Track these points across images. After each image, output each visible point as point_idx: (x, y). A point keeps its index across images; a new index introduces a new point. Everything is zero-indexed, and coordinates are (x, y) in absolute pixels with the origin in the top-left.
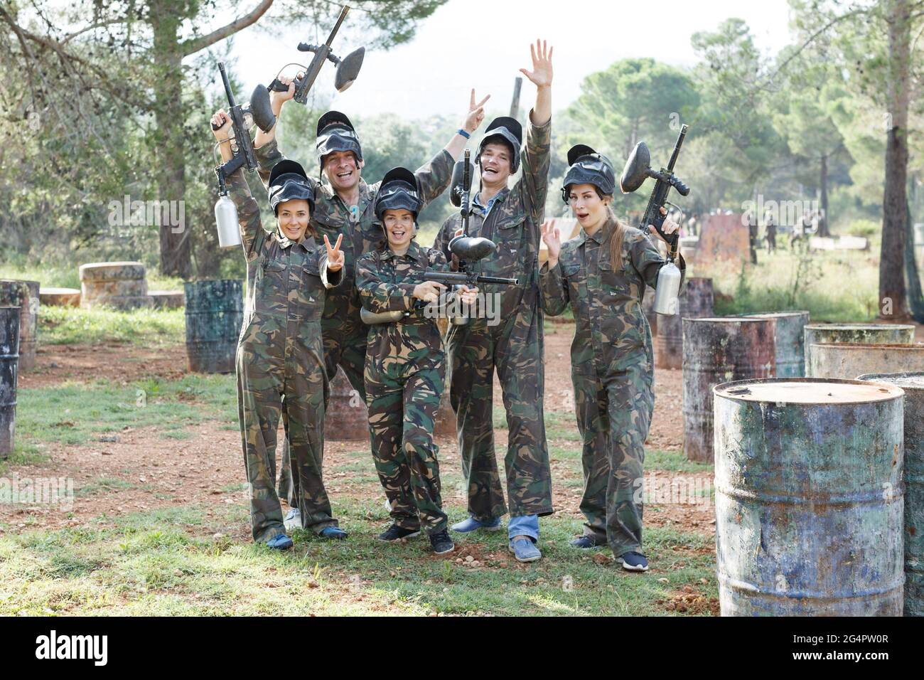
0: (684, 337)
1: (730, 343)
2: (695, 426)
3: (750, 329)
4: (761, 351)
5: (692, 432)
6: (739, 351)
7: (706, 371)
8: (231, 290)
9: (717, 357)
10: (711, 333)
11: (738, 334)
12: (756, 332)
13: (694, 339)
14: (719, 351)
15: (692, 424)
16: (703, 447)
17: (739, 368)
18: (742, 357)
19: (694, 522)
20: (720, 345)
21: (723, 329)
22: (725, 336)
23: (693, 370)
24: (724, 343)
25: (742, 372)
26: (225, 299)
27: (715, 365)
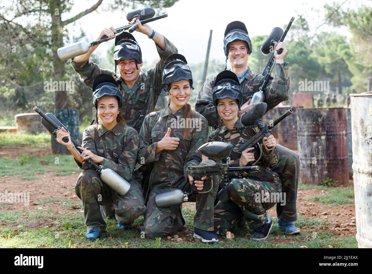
0: (298, 118)
1: (323, 120)
2: (305, 166)
3: (334, 112)
4: (340, 124)
5: (304, 169)
6: (328, 124)
7: (311, 136)
8: (72, 114)
9: (317, 128)
10: (313, 115)
11: (328, 115)
12: (337, 114)
13: (304, 119)
14: (317, 125)
15: (304, 165)
16: (310, 177)
17: (329, 134)
18: (330, 127)
19: (314, 213)
20: (318, 121)
21: (320, 112)
22: (320, 116)
23: (304, 136)
24: (320, 120)
25: (330, 135)
26: (69, 118)
27: (315, 132)
